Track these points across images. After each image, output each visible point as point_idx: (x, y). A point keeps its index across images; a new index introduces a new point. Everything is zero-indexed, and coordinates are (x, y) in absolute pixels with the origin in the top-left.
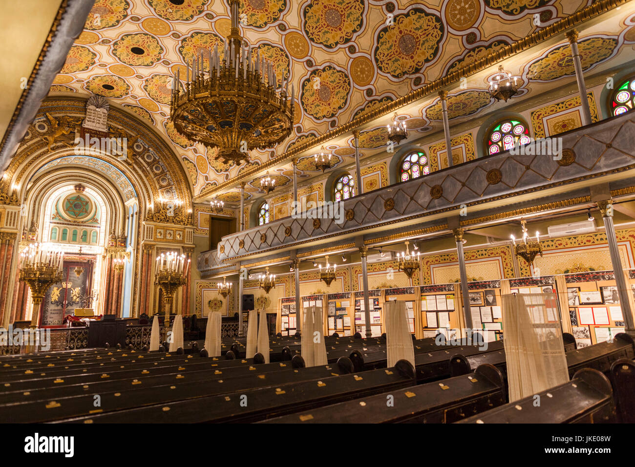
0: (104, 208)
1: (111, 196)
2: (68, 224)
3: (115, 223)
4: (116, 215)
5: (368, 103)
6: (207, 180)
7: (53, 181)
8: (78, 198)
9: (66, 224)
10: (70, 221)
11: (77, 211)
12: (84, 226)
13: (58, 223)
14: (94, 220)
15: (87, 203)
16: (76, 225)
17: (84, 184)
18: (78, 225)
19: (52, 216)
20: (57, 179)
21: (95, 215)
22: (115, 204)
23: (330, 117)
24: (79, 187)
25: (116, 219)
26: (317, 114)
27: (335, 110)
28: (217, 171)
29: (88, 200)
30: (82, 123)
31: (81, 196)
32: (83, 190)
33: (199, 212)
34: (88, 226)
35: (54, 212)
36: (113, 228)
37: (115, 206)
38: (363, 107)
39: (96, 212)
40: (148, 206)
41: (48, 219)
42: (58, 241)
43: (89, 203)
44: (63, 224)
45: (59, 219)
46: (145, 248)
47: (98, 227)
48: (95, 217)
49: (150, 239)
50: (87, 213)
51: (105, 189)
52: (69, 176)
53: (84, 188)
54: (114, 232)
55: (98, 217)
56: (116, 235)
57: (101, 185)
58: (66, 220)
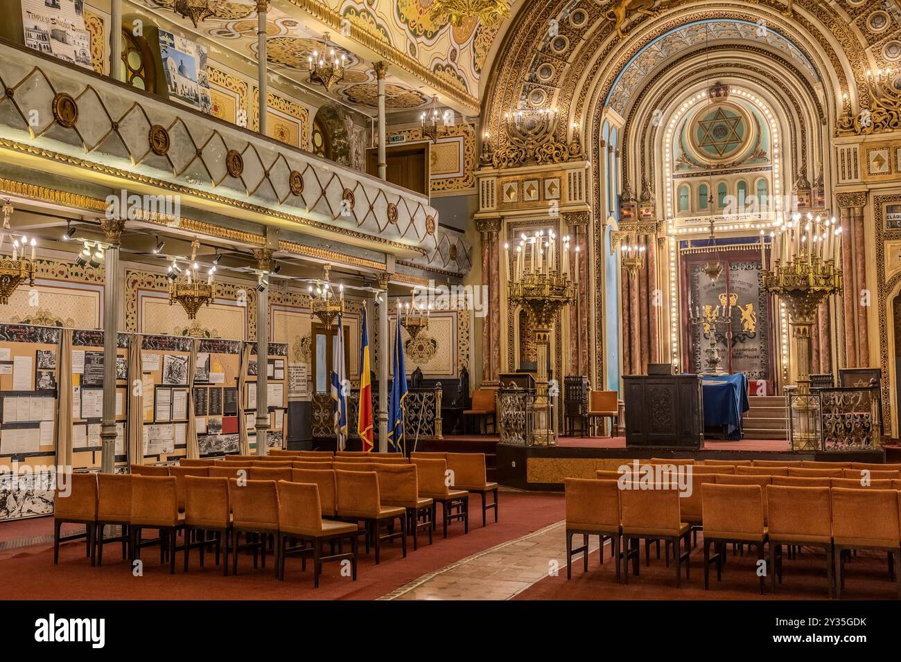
0: (774, 123)
1: (787, 91)
2: (707, 174)
3: (804, 152)
4: (803, 132)
7: (668, 91)
8: (720, 113)
9: (702, 175)
10: (709, 167)
11: (720, 142)
12: (737, 171)
13: (688, 176)
14: (758, 153)
15: (737, 120)
16: (722, 173)
17: (725, 80)
18: (727, 173)
19: (676, 163)
20: (675, 84)
21: (758, 142)
22: (798, 108)
24: (719, 90)
25: (803, 141)
29: (738, 114)
31: (724, 108)
32: (726, 95)
34: (746, 170)
35: (678, 152)
36: (800, 165)
37: (799, 113)
39: (759, 136)
41: (668, 172)
42: (692, 211)
43: (743, 120)
44: (697, 175)
45: (690, 167)
46: (842, 204)
47: (767, 169)
48: (760, 147)
50: (738, 140)
51: (773, 79)
52: (697, 72)
53: (726, 87)
54: (804, 172)
55: (766, 146)
56: (809, 179)
57: (762, 73)
58: (700, 165)
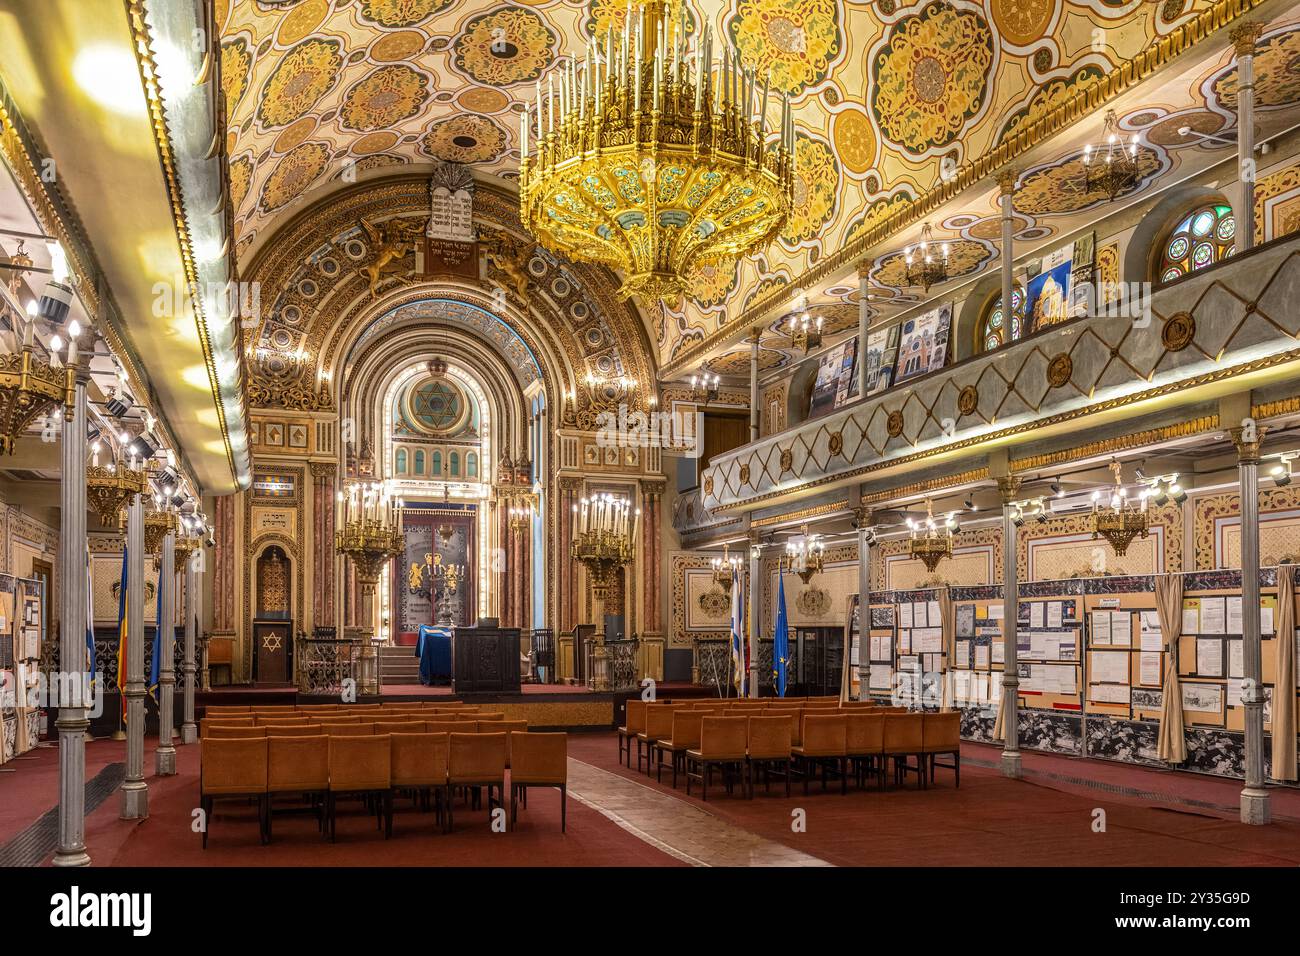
0: (485, 406)
1: (495, 377)
2: (424, 442)
3: (508, 435)
4: (508, 417)
5: (1039, 93)
6: (683, 328)
7: (390, 356)
8: (437, 387)
9: (419, 441)
10: (426, 435)
11: (437, 413)
12: (450, 443)
13: (406, 441)
14: (470, 430)
15: (453, 396)
16: (437, 443)
17: (443, 357)
18: (442, 443)
19: (395, 427)
20: (396, 352)
21: (469, 419)
22: (504, 395)
23: (945, 144)
24: (437, 366)
25: (508, 425)
26: (912, 138)
27: (956, 122)
28: (703, 306)
29: (454, 391)
30: (425, 230)
31: (442, 383)
32: (444, 371)
33: (674, 403)
34: (458, 443)
35: (397, 417)
36: (505, 445)
37: (505, 400)
38: (1024, 105)
39: (470, 414)
40: (564, 396)
41: (388, 434)
42: (409, 474)
43: (457, 397)
44: (415, 441)
45: (408, 432)
46: (564, 486)
47: (476, 445)
48: (471, 424)
49: (573, 467)
50: (453, 415)
51: (484, 364)
53: (445, 365)
54: (508, 452)
55: (476, 423)
56: (512, 459)
57: (475, 357)
58: (418, 433)
